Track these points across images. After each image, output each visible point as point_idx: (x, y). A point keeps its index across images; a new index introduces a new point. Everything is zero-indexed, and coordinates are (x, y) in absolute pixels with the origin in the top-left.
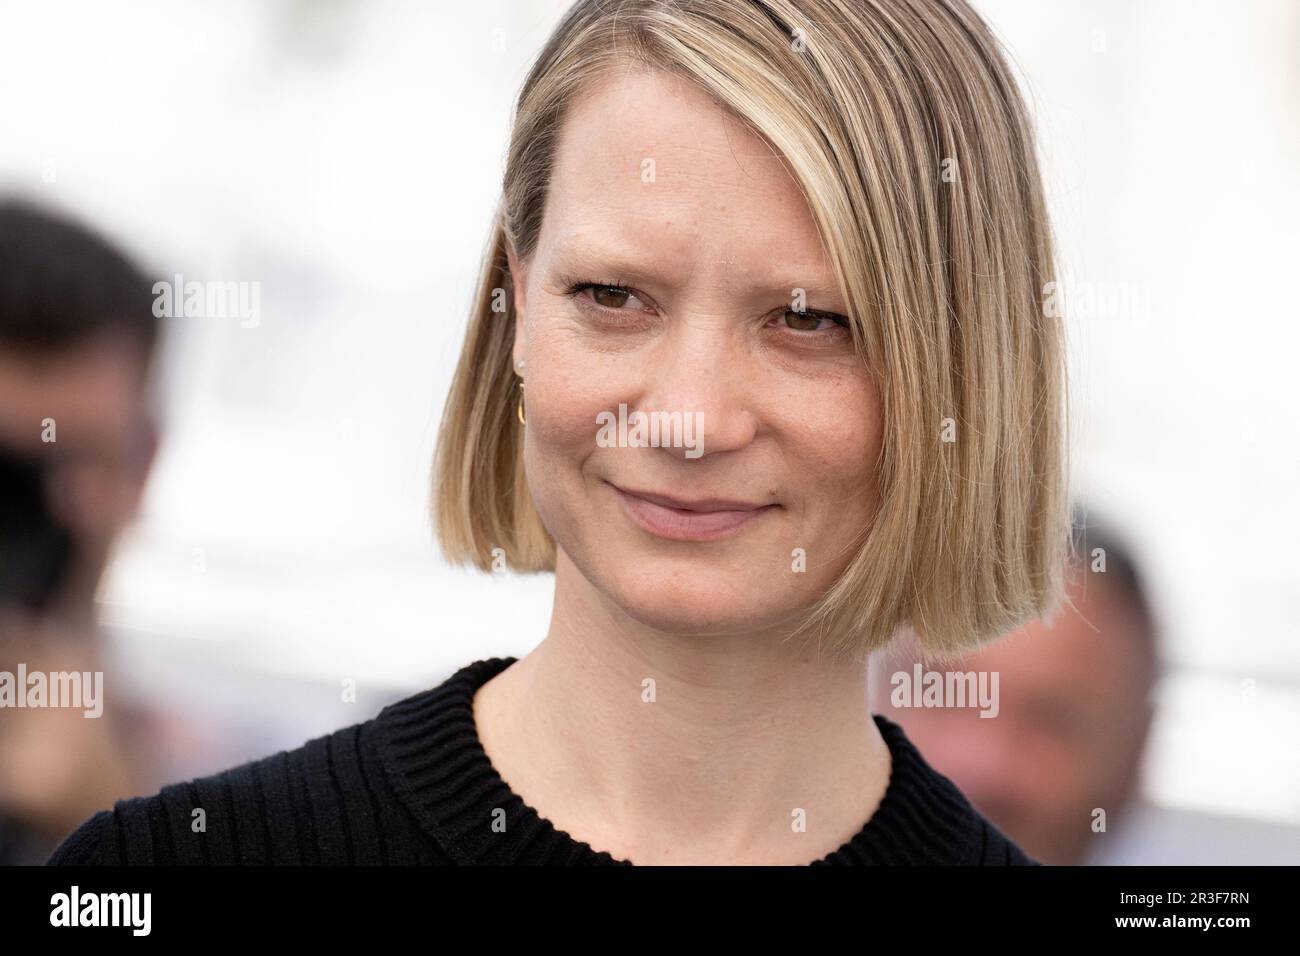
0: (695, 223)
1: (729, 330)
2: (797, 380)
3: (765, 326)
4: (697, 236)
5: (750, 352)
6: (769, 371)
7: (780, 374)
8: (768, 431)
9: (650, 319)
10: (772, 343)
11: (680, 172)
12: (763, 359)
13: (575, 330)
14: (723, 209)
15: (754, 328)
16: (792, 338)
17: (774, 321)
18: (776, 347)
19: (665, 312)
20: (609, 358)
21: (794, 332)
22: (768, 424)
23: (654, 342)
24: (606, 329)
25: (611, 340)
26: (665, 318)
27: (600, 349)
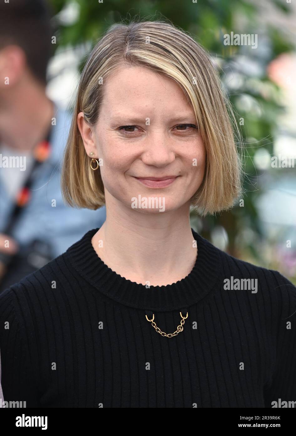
0: (154, 105)
1: (164, 132)
2: (182, 142)
3: (172, 130)
4: (154, 108)
5: (170, 137)
6: (175, 141)
7: (178, 141)
8: (178, 156)
9: (142, 133)
10: (174, 134)
11: (147, 92)
12: (173, 138)
13: (120, 138)
14: (160, 100)
15: (170, 131)
16: (179, 132)
17: (174, 129)
18: (176, 135)
19: (145, 130)
20: (131, 144)
21: (180, 131)
22: (178, 155)
23: (144, 139)
24: (130, 137)
25: (132, 139)
26: (146, 132)
27: (129, 142)
